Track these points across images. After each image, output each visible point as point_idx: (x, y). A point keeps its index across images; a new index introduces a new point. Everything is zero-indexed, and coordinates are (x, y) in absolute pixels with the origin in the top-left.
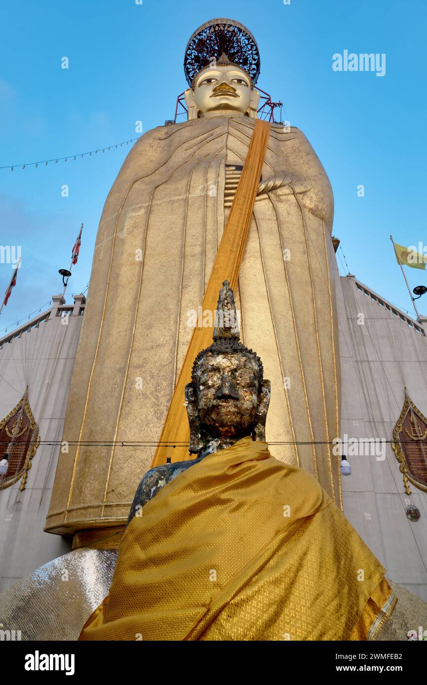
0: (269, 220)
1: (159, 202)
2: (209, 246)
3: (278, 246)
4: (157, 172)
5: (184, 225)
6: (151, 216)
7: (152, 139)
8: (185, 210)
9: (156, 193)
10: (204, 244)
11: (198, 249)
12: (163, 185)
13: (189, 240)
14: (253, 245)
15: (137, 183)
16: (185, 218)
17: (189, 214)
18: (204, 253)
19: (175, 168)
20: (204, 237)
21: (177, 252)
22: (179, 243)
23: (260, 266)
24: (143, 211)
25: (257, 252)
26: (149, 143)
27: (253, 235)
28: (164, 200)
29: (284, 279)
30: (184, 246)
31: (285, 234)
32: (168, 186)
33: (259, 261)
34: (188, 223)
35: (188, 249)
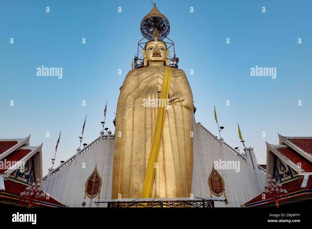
0: (172, 112)
1: (137, 106)
2: (153, 125)
3: (174, 123)
4: (135, 91)
5: (145, 116)
6: (135, 111)
7: (132, 76)
8: (145, 110)
9: (135, 101)
10: (152, 124)
11: (150, 126)
12: (138, 98)
13: (147, 122)
14: (166, 123)
15: (128, 96)
16: (145, 113)
17: (147, 112)
18: (152, 128)
19: (141, 91)
20: (152, 121)
21: (144, 126)
22: (144, 123)
23: (168, 131)
24: (131, 109)
25: (168, 125)
26: (131, 78)
27: (167, 119)
28: (138, 105)
29: (176, 135)
30: (145, 125)
31: (177, 117)
32: (139, 99)
33: (168, 129)
34: (147, 116)
35: (147, 126)
